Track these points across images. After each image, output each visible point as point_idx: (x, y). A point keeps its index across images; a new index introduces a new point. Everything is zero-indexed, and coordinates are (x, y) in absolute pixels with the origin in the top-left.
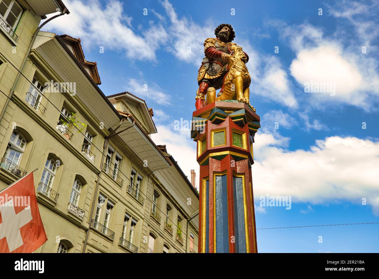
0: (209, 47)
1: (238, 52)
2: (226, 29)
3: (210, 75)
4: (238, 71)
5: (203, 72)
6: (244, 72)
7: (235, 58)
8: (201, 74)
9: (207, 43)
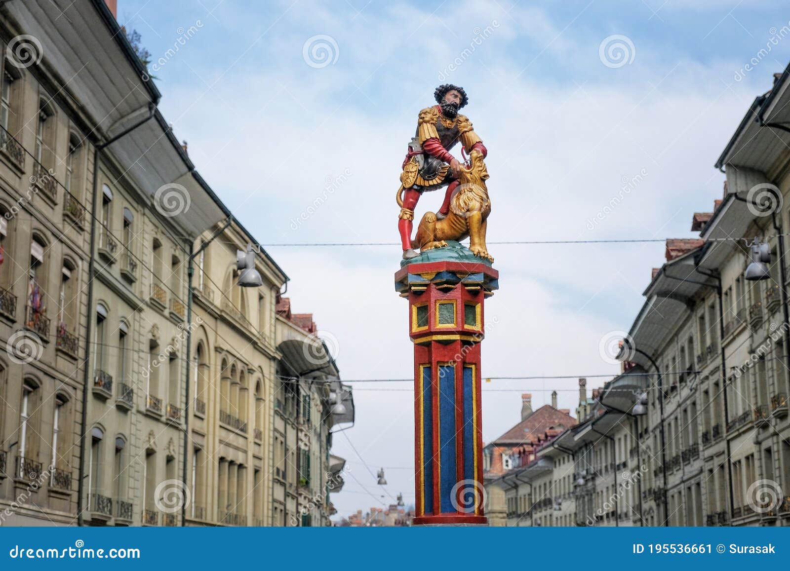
0: (429, 139)
1: (478, 164)
3: (424, 180)
5: (413, 172)
7: (472, 176)
8: (410, 174)
9: (425, 124)
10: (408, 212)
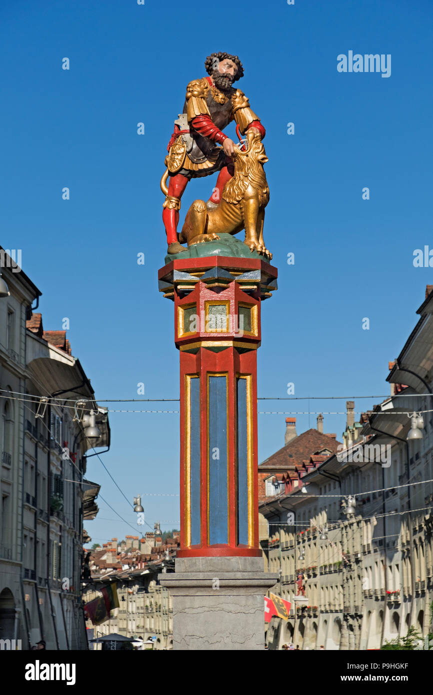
0: (199, 115)
3: (193, 163)
4: (252, 185)
7: (248, 158)
8: (176, 157)
9: (194, 99)
10: (174, 200)
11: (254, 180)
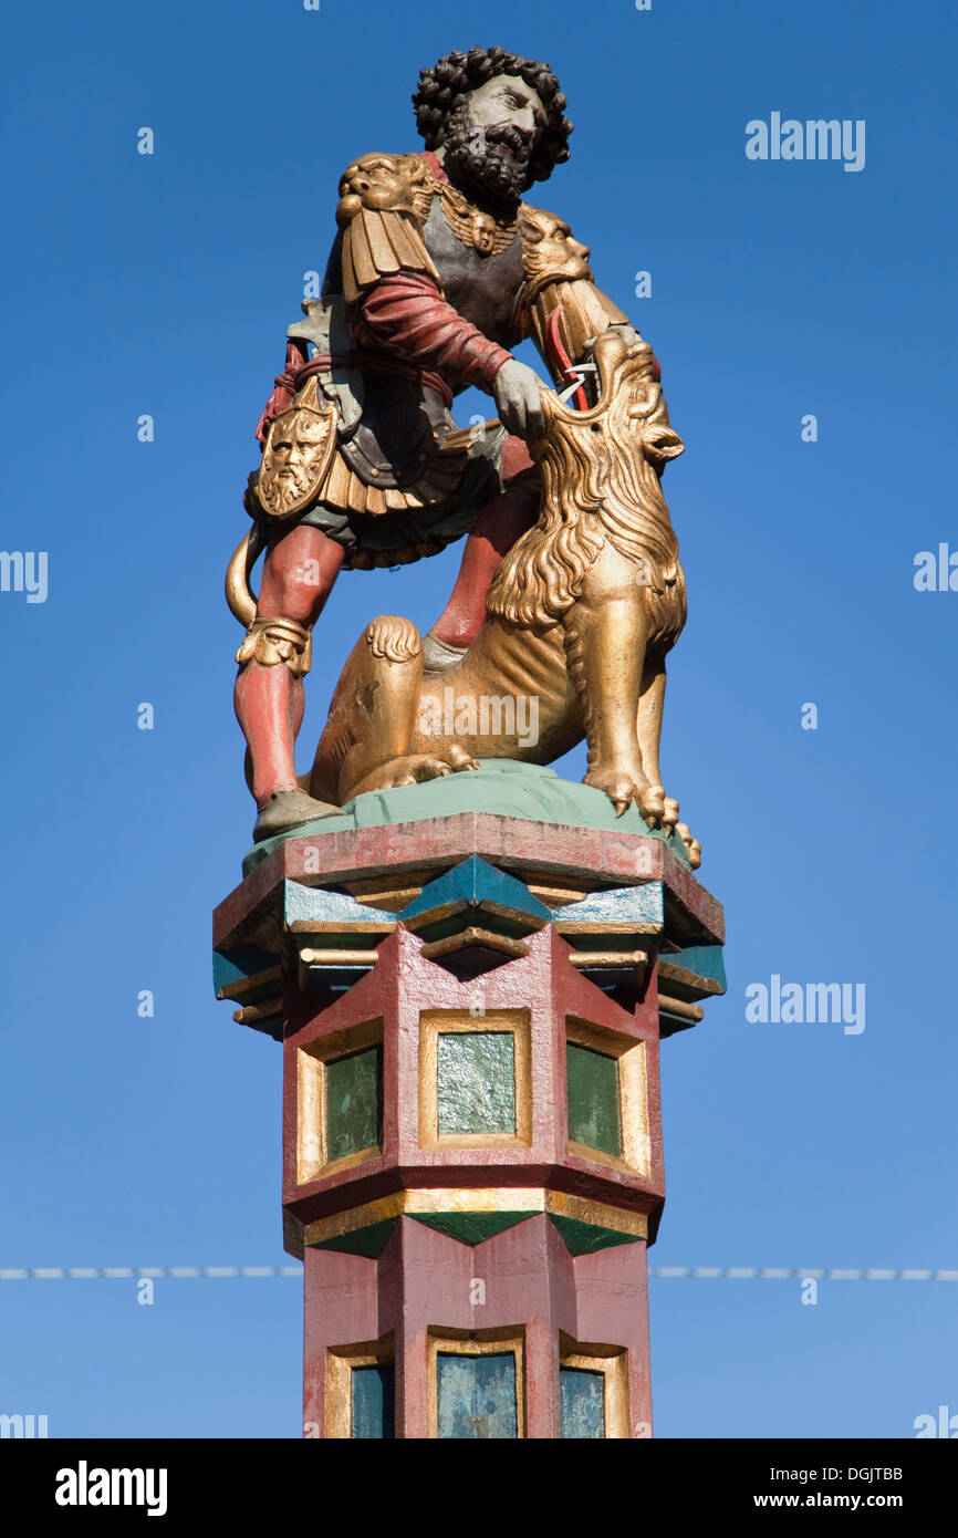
0: (394, 274)
1: (627, 390)
2: (520, 102)
3: (365, 483)
4: (616, 546)
5: (311, 445)
6: (659, 563)
7: (599, 438)
8: (295, 456)
9: (369, 215)
10: (286, 630)
11: (624, 526)
